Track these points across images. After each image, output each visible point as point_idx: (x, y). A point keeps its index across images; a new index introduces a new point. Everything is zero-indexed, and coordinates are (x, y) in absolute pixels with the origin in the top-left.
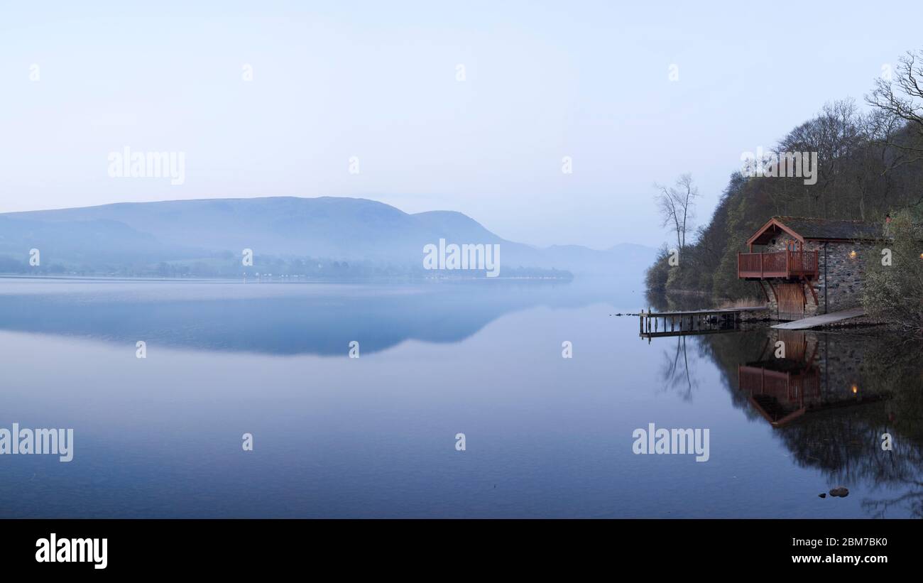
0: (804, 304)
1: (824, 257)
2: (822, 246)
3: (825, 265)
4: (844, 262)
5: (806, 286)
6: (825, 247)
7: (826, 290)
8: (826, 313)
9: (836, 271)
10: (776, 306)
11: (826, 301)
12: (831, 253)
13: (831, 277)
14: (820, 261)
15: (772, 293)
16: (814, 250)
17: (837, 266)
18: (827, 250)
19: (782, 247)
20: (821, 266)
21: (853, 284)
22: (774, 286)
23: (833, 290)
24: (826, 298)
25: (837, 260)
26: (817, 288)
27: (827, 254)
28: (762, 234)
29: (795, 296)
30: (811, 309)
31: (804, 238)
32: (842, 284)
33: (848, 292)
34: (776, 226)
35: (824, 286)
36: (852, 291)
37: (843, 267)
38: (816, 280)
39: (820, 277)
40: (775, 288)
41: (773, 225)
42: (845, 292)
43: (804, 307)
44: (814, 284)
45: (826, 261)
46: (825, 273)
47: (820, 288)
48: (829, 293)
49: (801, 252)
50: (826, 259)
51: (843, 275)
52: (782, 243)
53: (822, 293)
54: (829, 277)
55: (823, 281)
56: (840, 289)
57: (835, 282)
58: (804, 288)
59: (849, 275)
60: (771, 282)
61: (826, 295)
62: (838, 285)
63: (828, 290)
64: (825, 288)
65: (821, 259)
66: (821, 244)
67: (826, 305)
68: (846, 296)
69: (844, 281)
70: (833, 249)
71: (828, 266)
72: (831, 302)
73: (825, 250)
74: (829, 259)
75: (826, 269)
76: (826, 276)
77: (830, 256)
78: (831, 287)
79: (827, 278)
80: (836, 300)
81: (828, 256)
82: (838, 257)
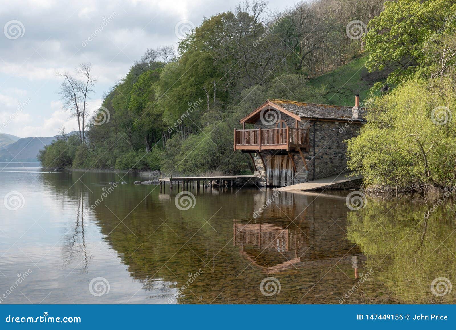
0: (294, 172)
1: (313, 134)
2: (312, 124)
3: (314, 140)
6: (314, 125)
7: (314, 161)
8: (313, 180)
9: (321, 145)
10: (264, 175)
11: (314, 170)
13: (318, 150)
14: (310, 137)
15: (262, 163)
17: (322, 141)
20: (311, 140)
21: (332, 156)
23: (319, 161)
24: (314, 167)
25: (322, 136)
26: (308, 158)
27: (315, 131)
29: (284, 166)
30: (301, 176)
31: (301, 118)
32: (325, 156)
33: (329, 163)
34: (271, 107)
35: (312, 157)
36: (332, 162)
37: (326, 142)
38: (307, 152)
39: (311, 150)
40: (264, 160)
42: (327, 163)
43: (294, 175)
44: (306, 155)
45: (314, 137)
46: (314, 147)
47: (310, 159)
48: (316, 164)
49: (297, 129)
50: (314, 135)
51: (326, 148)
53: (311, 163)
54: (316, 150)
55: (312, 153)
56: (324, 160)
57: (321, 154)
59: (330, 149)
61: (314, 165)
62: (322, 157)
63: (316, 160)
64: (314, 159)
65: (311, 135)
66: (311, 122)
67: (314, 173)
68: (327, 166)
69: (326, 154)
70: (319, 127)
71: (316, 141)
72: (317, 170)
73: (314, 127)
74: (317, 135)
75: (314, 143)
76: (314, 149)
77: (317, 133)
78: (317, 159)
79: (315, 150)
80: (321, 169)
81: (316, 133)
82: (323, 134)
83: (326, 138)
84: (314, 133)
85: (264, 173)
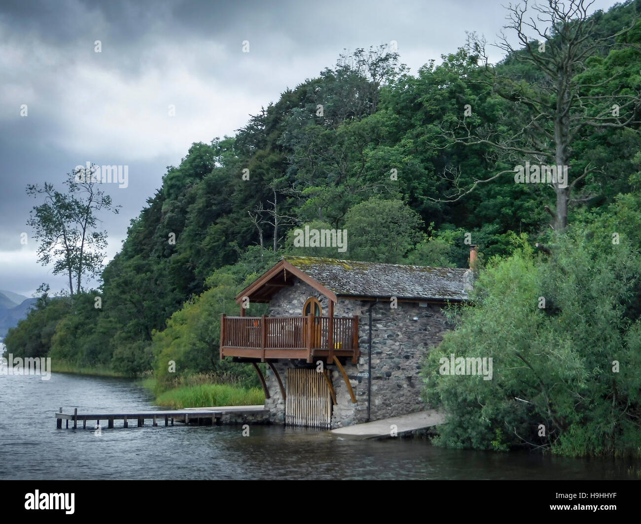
0: (332, 404)
1: (367, 327)
2: (366, 308)
3: (369, 341)
4: (401, 336)
5: (336, 374)
6: (370, 311)
7: (370, 382)
8: (368, 421)
9: (386, 350)
10: (282, 407)
11: (369, 401)
12: (376, 320)
13: (378, 361)
14: (361, 333)
15: (276, 384)
16: (351, 315)
17: (389, 342)
18: (374, 315)
19: (295, 307)
20: (363, 342)
21: (412, 373)
22: (278, 372)
23: (381, 382)
24: (369, 395)
25: (390, 333)
26: (355, 378)
27: (372, 322)
28: (263, 286)
29: (315, 390)
30: (344, 413)
31: (338, 296)
32: (396, 373)
33: (405, 386)
34: (288, 273)
35: (366, 375)
36: (412, 385)
37: (397, 344)
38: (355, 365)
39: (362, 361)
40: (282, 378)
41: (283, 271)
42: (400, 386)
43: (332, 410)
44: (351, 371)
45: (370, 334)
46: (370, 354)
47: (360, 379)
48: (374, 388)
49: (332, 319)
50: (370, 329)
51: (399, 357)
52: (295, 302)
53: (362, 387)
54: (376, 361)
55: (366, 367)
56: (393, 381)
57: (385, 369)
58: (332, 377)
59: (407, 357)
60: (274, 364)
61: (369, 391)
62: (389, 375)
63: (373, 382)
64: (369, 379)
65: (364, 331)
66: (363, 305)
67: (369, 408)
68: (402, 393)
69: (399, 368)
70: (383, 314)
71: (374, 343)
72: (377, 401)
73: (370, 315)
74: (376, 330)
75: (370, 347)
76: (370, 359)
77: (378, 325)
78: (378, 378)
79: (372, 361)
80: (385, 400)
81: (375, 326)
82: (391, 328)
83: (398, 335)
84: (370, 326)
85: (281, 403)
